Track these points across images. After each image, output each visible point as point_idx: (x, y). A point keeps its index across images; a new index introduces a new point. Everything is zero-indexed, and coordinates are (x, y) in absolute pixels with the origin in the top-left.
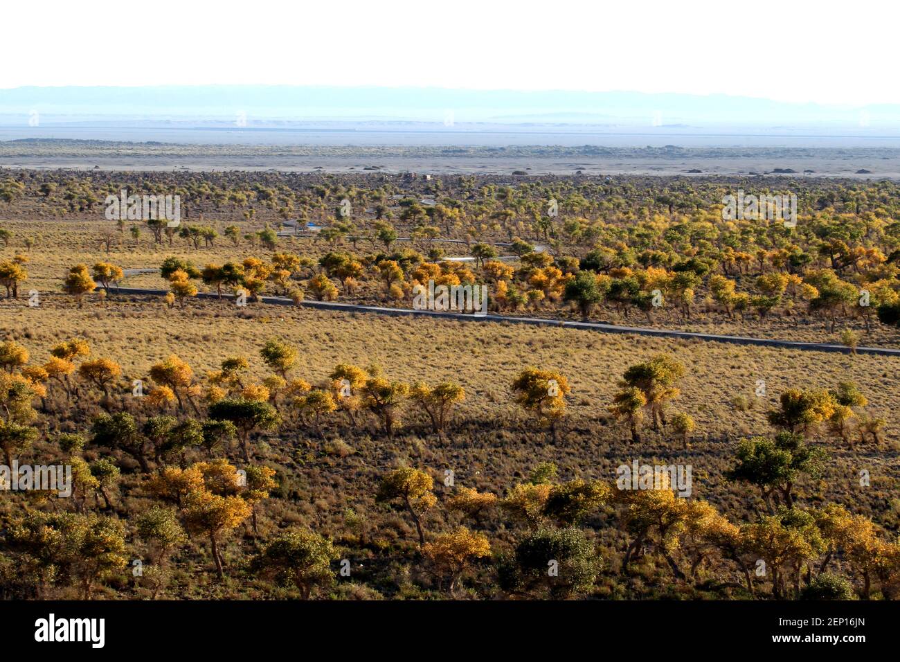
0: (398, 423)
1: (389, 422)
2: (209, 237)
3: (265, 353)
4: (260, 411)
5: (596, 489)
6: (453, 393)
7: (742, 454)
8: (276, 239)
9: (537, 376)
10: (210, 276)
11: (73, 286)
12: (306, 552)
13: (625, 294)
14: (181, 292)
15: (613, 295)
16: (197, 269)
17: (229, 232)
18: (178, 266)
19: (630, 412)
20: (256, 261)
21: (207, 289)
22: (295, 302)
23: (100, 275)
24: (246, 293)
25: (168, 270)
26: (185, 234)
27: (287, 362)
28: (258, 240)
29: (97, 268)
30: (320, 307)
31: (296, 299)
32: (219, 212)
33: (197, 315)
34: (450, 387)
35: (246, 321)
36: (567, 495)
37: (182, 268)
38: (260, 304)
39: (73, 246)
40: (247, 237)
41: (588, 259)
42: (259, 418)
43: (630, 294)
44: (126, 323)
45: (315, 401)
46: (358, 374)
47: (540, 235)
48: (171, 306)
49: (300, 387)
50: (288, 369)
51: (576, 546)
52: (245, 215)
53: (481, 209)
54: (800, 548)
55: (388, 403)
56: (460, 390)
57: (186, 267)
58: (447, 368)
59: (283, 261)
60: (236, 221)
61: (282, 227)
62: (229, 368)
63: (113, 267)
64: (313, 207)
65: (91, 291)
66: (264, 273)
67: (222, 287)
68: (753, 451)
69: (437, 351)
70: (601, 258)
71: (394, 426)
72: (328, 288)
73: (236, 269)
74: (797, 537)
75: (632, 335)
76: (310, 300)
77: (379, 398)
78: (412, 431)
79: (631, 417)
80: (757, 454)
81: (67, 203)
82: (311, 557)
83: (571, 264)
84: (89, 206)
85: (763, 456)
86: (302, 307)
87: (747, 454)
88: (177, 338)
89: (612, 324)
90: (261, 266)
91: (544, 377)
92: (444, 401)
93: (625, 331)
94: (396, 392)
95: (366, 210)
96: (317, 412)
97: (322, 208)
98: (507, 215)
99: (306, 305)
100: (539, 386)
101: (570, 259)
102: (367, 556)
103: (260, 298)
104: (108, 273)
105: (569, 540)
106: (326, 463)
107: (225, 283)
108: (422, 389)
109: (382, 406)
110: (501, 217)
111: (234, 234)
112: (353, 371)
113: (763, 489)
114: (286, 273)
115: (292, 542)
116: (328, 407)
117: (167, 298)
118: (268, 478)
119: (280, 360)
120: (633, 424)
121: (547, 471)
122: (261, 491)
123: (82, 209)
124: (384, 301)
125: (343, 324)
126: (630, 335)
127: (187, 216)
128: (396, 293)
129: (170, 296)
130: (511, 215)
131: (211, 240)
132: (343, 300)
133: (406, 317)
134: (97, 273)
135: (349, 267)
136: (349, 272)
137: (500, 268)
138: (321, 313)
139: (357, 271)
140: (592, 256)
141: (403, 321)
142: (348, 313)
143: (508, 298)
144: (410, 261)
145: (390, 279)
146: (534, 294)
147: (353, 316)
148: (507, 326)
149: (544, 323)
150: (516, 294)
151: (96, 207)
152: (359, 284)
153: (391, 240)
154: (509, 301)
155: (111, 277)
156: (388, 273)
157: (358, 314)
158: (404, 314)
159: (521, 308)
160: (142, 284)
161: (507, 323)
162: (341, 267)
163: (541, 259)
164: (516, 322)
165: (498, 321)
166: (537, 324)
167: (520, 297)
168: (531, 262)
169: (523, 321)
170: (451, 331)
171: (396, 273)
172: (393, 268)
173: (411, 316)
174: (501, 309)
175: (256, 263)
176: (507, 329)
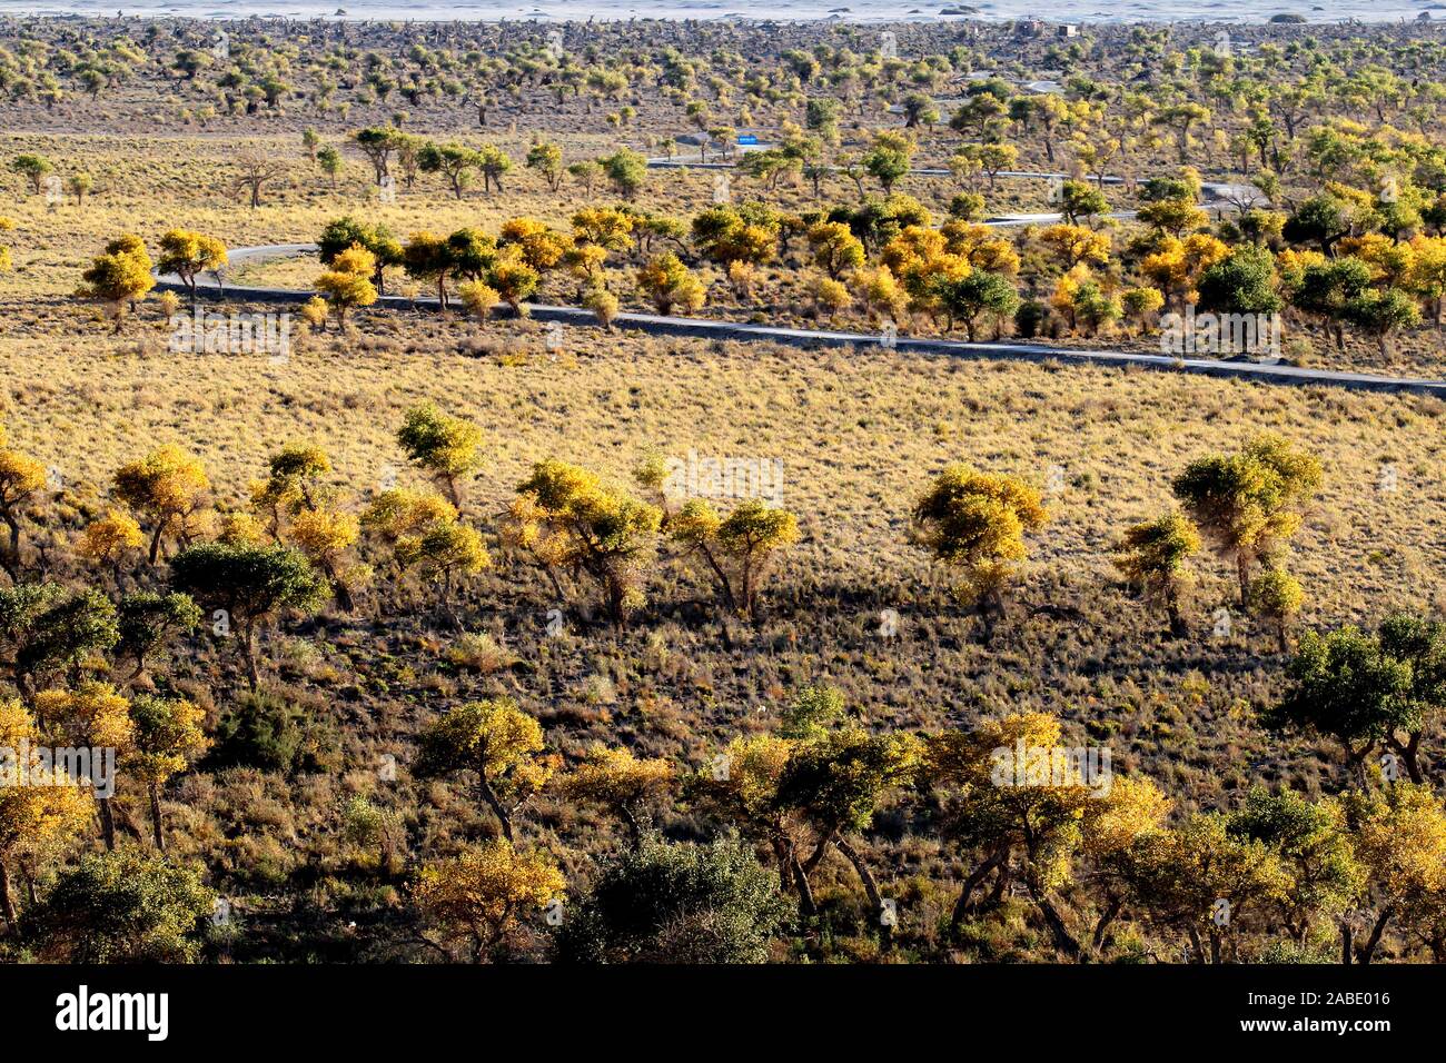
0: (635, 597)
1: (617, 592)
2: (492, 169)
3: (408, 437)
4: (280, 571)
5: (894, 749)
6: (770, 527)
7: (1299, 667)
8: (639, 174)
9: (971, 488)
10: (423, 259)
11: (105, 283)
12: (132, 899)
13: (1336, 297)
14: (339, 297)
15: (1311, 297)
16: (398, 244)
17: (536, 159)
18: (356, 236)
19: (1165, 569)
20: (530, 225)
21: (415, 289)
22: (599, 319)
23: (175, 256)
24: (492, 299)
25: (332, 246)
26: (430, 161)
27: (456, 456)
28: (600, 177)
29: (170, 243)
30: (654, 329)
31: (601, 310)
32: (560, 112)
33: (365, 348)
34: (764, 515)
35: (469, 361)
36: (824, 763)
37: (362, 241)
38: (525, 322)
39: (185, 191)
40: (574, 171)
41: (1303, 216)
42: (280, 587)
43: (1348, 296)
44: (197, 368)
45: (441, 547)
46: (578, 484)
47: (1251, 159)
48: (318, 329)
49: (431, 515)
50: (458, 471)
51: (730, 882)
52: (611, 120)
53: (1139, 102)
54: (1267, 886)
55: (616, 551)
56: (785, 522)
57: (375, 240)
58: (858, 468)
59: (594, 226)
60: (589, 132)
61: (673, 147)
62: (285, 472)
63: (206, 240)
64: (773, 100)
65: (141, 295)
66: (550, 254)
67: (449, 284)
68: (1323, 660)
69: (857, 429)
70: (1332, 213)
71: (627, 602)
72: (682, 287)
73: (477, 243)
74: (1261, 862)
75: (1323, 389)
76: (645, 312)
77: (594, 540)
78: (677, 614)
79: (1166, 579)
80: (1334, 668)
81: (222, 93)
82: (143, 909)
83: (1267, 228)
84: (271, 100)
85: (1346, 669)
86: (613, 328)
87: (1309, 667)
88: (287, 401)
89: (1295, 364)
90: (543, 236)
91: (986, 491)
92: (751, 546)
93: (1312, 381)
94: (630, 526)
95: (889, 107)
96: (447, 571)
97: (794, 102)
98: (1190, 115)
99: (624, 325)
100: (969, 511)
101: (1265, 216)
102: (382, 900)
103: (526, 308)
104: (194, 253)
105: (713, 870)
106: (433, 688)
107: (454, 276)
108: (703, 519)
109: (600, 557)
110: (1178, 121)
111: (548, 162)
112: (568, 478)
113: (1349, 747)
114: (596, 252)
115: (99, 876)
116: (470, 561)
117: (310, 309)
118: (191, 727)
119: (440, 451)
120: (1172, 596)
121: (818, 707)
122: (172, 755)
123: (251, 109)
124: (809, 314)
125: (686, 368)
126: (1318, 389)
127: (482, 121)
128: (833, 298)
129: (317, 305)
130: (1199, 115)
131: (495, 177)
132: (719, 312)
133: (834, 351)
134: (169, 254)
135: (742, 238)
136: (741, 248)
137: (1079, 238)
138: (649, 341)
139: (762, 248)
140: (1312, 208)
141: (823, 360)
142: (708, 342)
143: (1079, 306)
144: (897, 223)
145: (833, 264)
146: (1140, 298)
147: (717, 349)
148: (1053, 370)
149: (1138, 362)
150: (1097, 299)
151: (288, 104)
152: (772, 278)
153: (896, 175)
154: (1081, 313)
155: (201, 263)
156: (831, 251)
157: (730, 344)
158: (832, 344)
159: (1110, 327)
160: (290, 278)
161: (1054, 363)
162: (724, 239)
163: (1180, 217)
164: (1077, 361)
165: (1037, 358)
166: (1122, 363)
167: (1106, 306)
168: (1157, 224)
169: (1093, 359)
170: (919, 381)
171: (850, 250)
172: (839, 242)
173: (849, 350)
174: (1065, 331)
175: (531, 231)
176: (1048, 377)
